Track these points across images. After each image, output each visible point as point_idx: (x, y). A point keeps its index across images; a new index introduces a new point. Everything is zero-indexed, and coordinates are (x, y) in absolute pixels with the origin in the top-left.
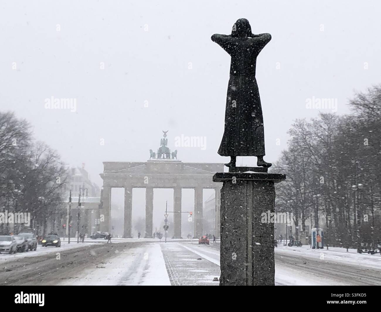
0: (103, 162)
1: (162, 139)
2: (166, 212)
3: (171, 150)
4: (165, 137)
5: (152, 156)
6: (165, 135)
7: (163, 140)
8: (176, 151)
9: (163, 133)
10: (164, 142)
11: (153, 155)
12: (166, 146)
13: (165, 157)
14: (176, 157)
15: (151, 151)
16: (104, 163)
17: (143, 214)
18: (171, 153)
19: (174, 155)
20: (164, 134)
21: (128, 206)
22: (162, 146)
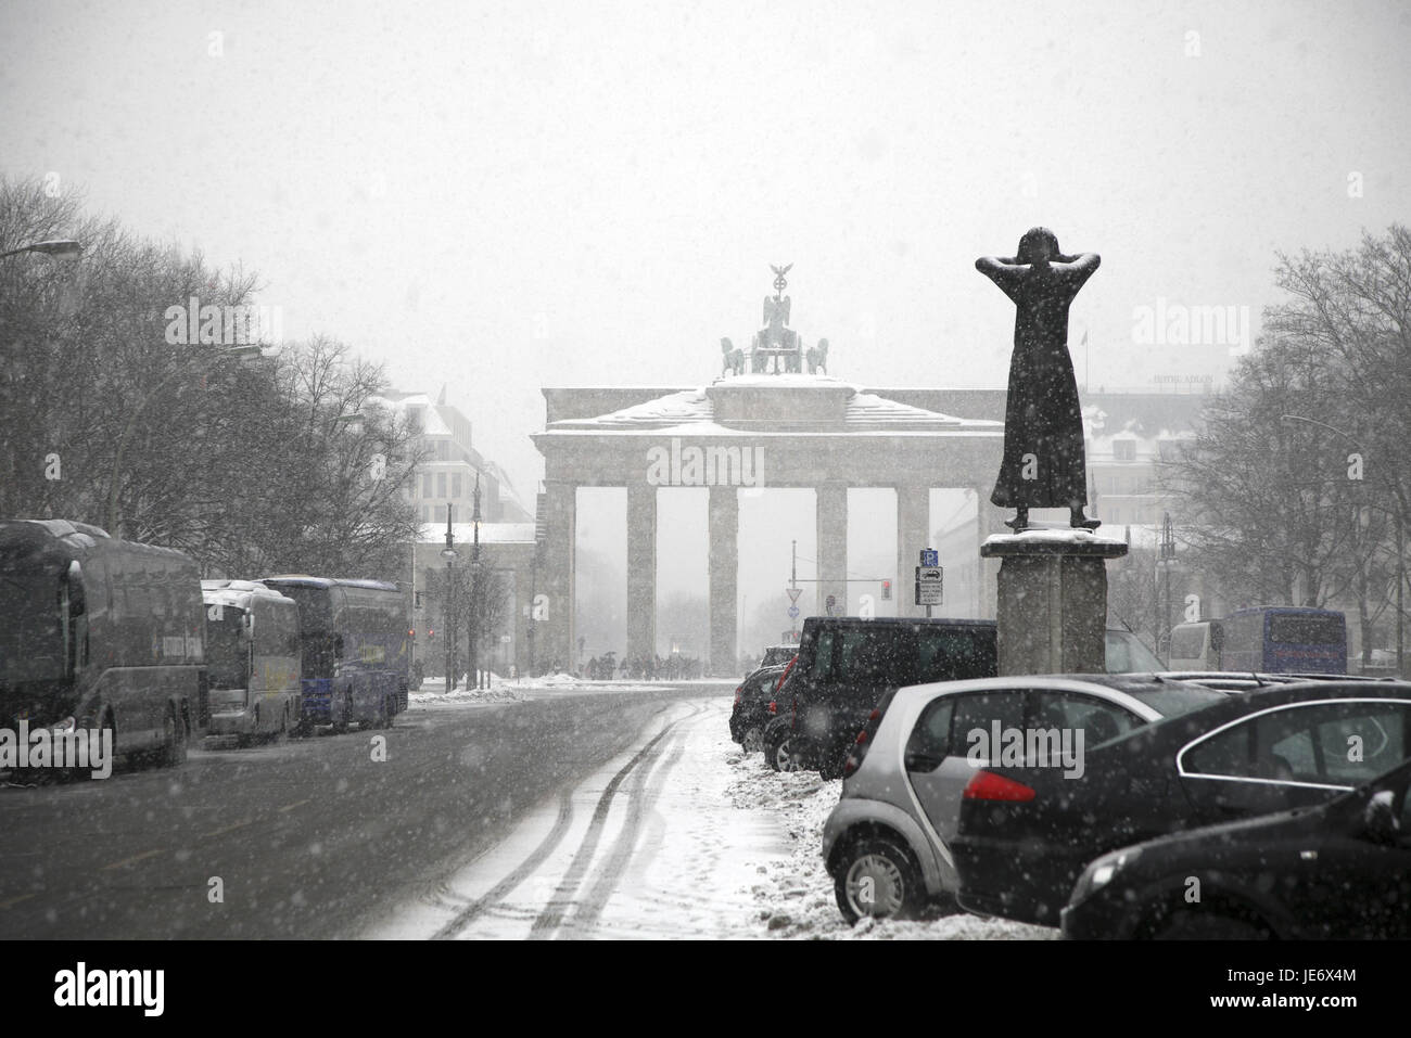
0: (543, 390)
1: (767, 298)
2: (794, 580)
3: (803, 341)
4: (780, 289)
5: (733, 365)
6: (780, 283)
7: (772, 300)
8: (824, 344)
9: (772, 272)
10: (777, 310)
11: (734, 362)
12: (784, 326)
13: (782, 367)
14: (824, 367)
15: (726, 344)
16: (546, 393)
17: (699, 586)
18: (805, 349)
19: (817, 359)
20: (777, 276)
21: (642, 554)
22: (771, 325)
